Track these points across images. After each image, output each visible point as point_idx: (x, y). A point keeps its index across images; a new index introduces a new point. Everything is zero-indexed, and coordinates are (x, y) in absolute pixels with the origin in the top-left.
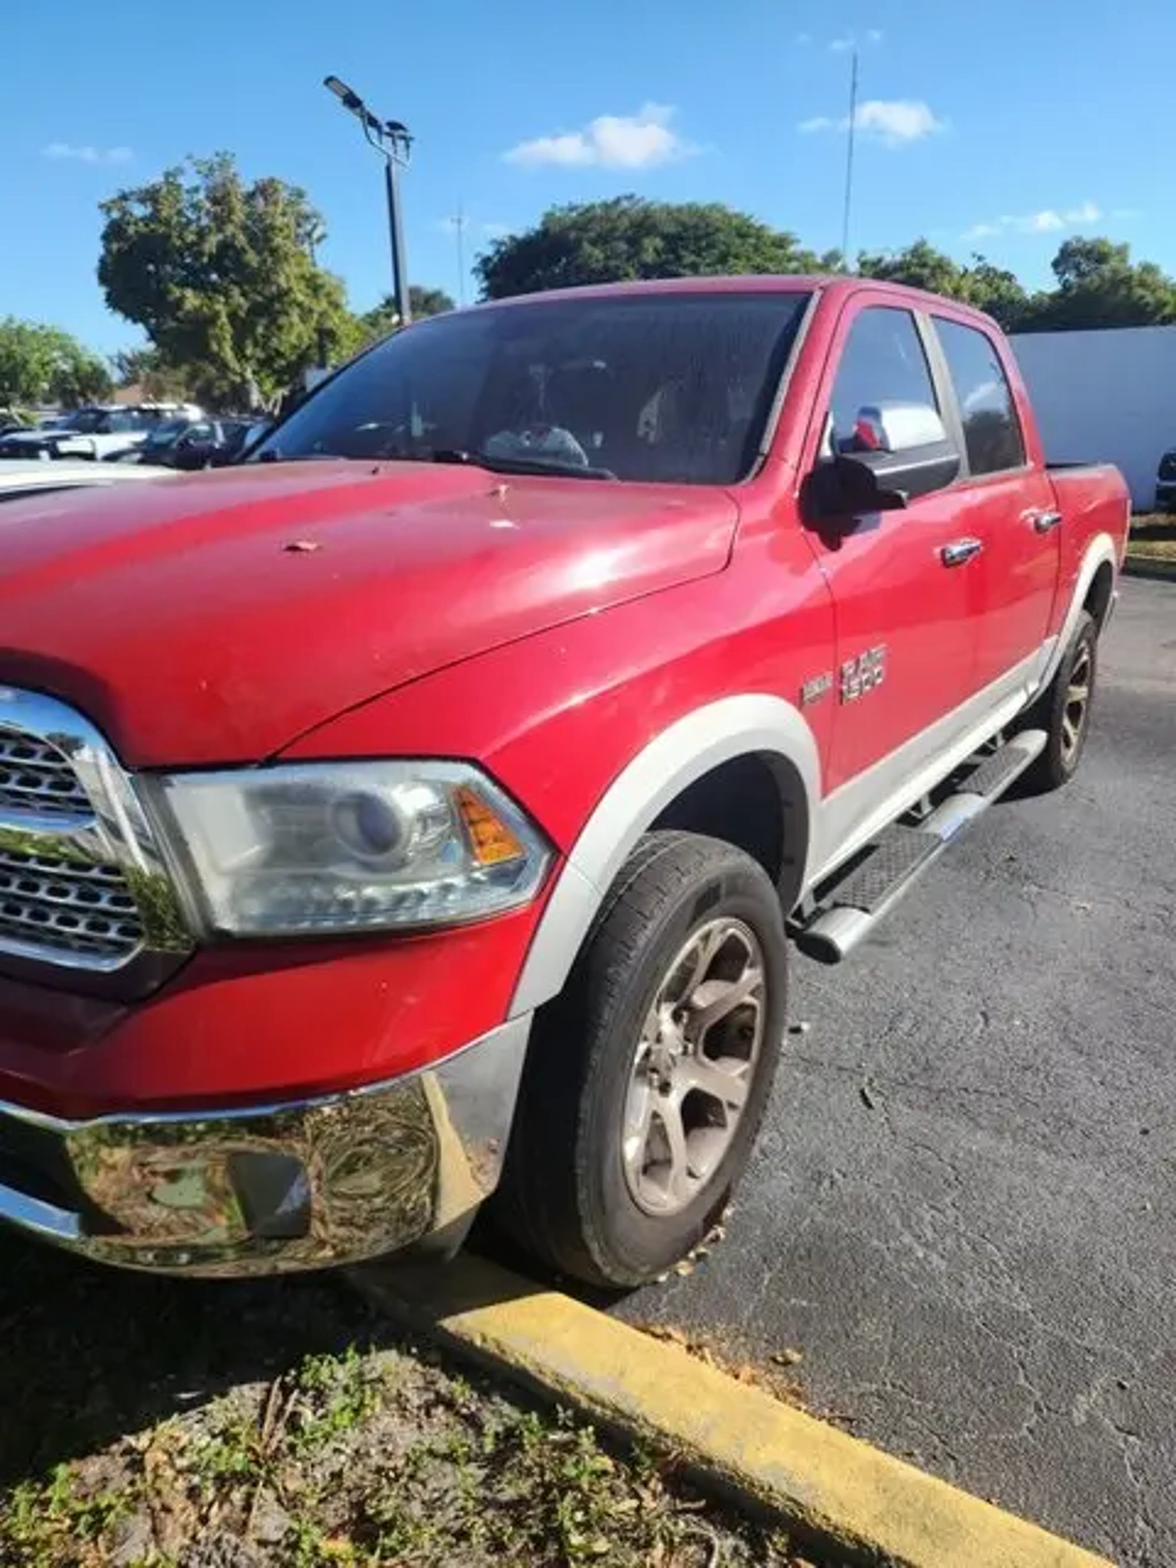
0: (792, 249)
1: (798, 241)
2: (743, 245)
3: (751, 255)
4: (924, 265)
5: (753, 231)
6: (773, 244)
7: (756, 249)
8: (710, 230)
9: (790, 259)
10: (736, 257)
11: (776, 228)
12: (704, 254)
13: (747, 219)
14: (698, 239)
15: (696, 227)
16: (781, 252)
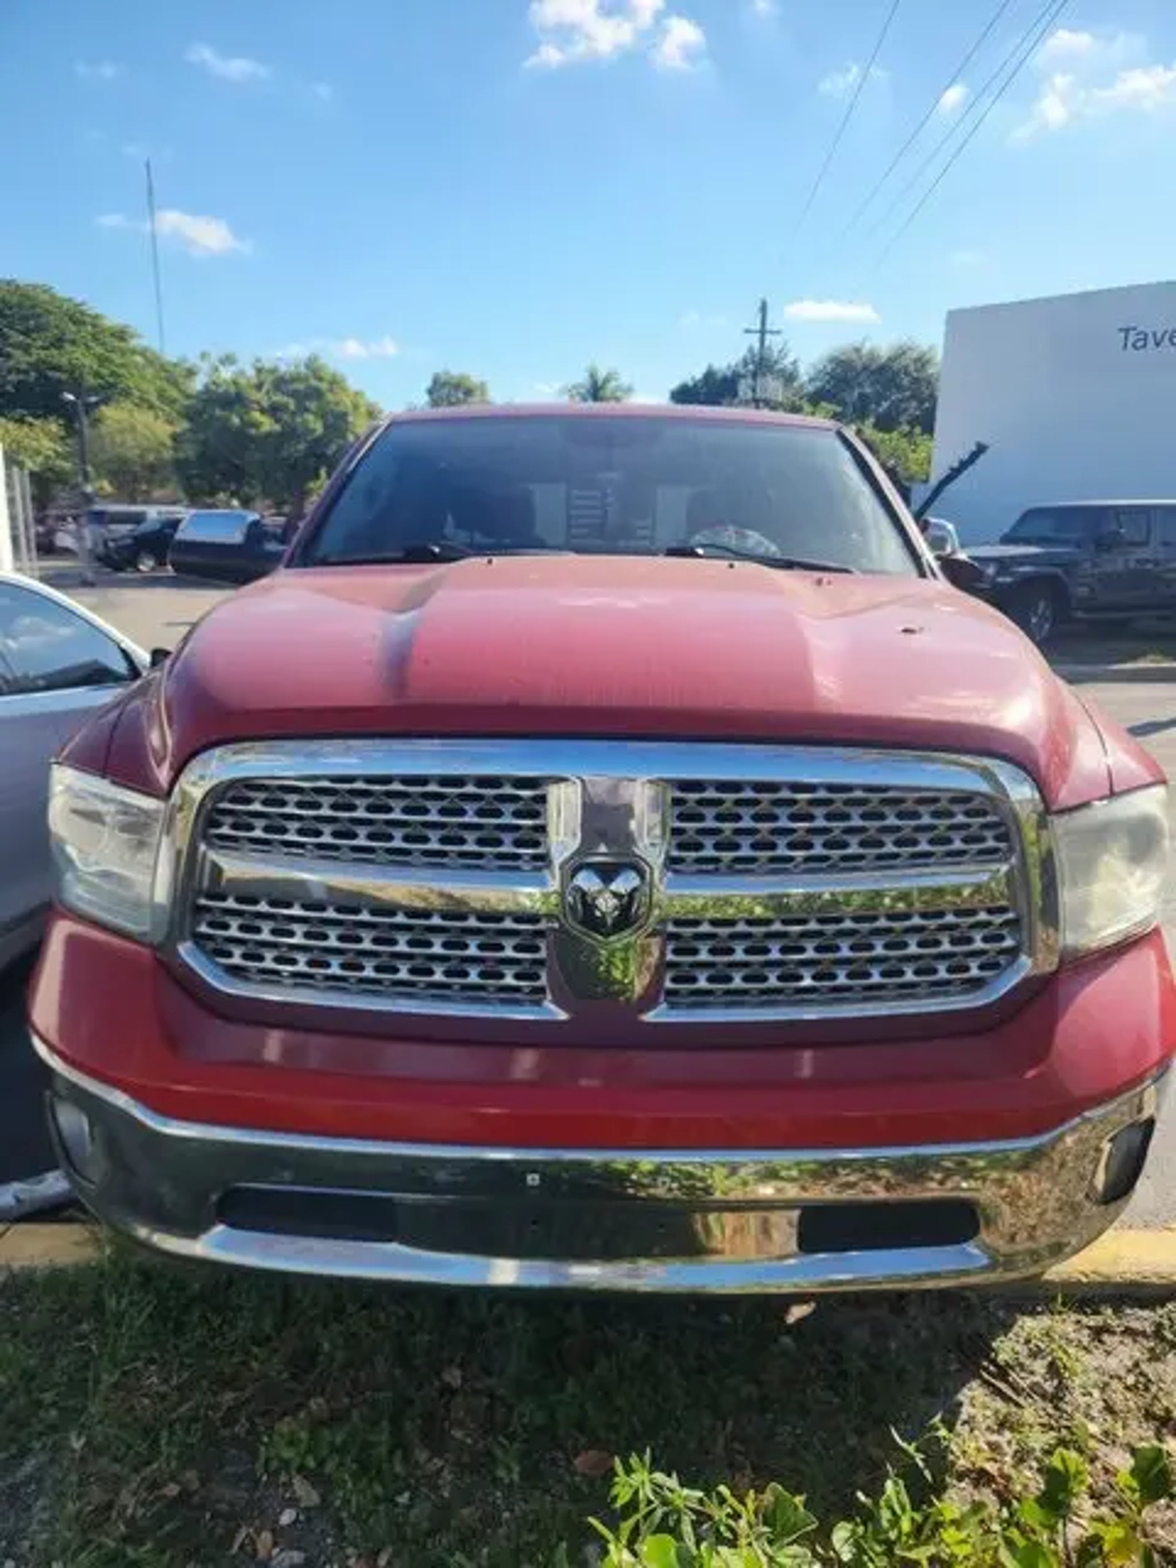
0: (134, 343)
1: (140, 336)
2: (79, 331)
3: (90, 344)
4: (320, 379)
5: (88, 320)
6: (113, 335)
7: (95, 338)
8: (39, 310)
9: (134, 352)
10: (73, 342)
11: (113, 319)
12: (34, 335)
13: (77, 305)
14: (25, 318)
15: (20, 306)
16: (122, 344)
